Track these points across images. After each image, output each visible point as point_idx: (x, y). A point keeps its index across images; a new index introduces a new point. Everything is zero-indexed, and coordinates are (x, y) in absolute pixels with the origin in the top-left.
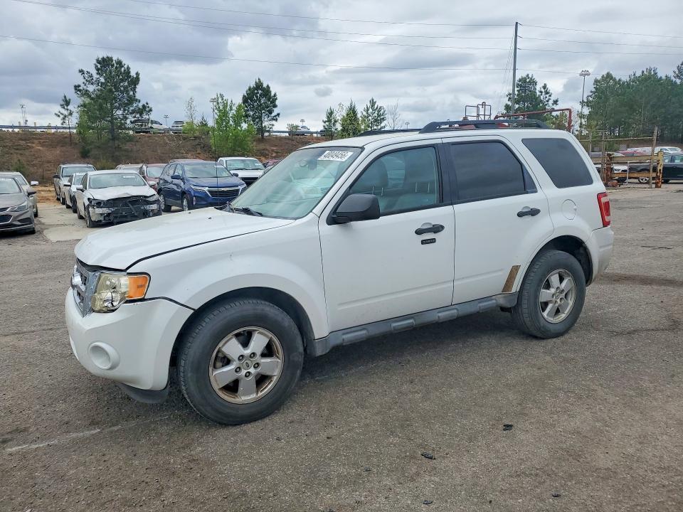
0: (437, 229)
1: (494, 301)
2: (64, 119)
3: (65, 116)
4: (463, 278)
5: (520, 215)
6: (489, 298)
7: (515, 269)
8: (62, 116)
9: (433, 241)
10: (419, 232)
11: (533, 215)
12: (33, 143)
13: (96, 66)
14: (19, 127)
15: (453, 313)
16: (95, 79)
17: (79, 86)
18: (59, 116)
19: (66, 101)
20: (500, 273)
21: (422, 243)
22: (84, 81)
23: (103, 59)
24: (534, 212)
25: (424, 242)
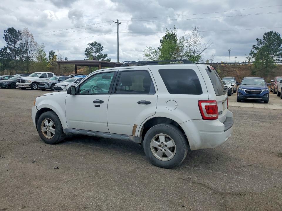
0: (101, 102)
1: (129, 138)
2: (250, 59)
3: (250, 58)
4: (111, 123)
5: (139, 103)
6: (127, 135)
7: (135, 126)
8: (249, 58)
9: (99, 106)
10: (94, 102)
11: (146, 104)
12: (236, 69)
13: (264, 36)
14: (243, 63)
15: (109, 136)
16: (262, 42)
17: (255, 45)
18: (248, 58)
19: (252, 52)
20: (129, 126)
21: (95, 106)
22: (258, 43)
23: (268, 33)
24: (148, 103)
25: (96, 106)
